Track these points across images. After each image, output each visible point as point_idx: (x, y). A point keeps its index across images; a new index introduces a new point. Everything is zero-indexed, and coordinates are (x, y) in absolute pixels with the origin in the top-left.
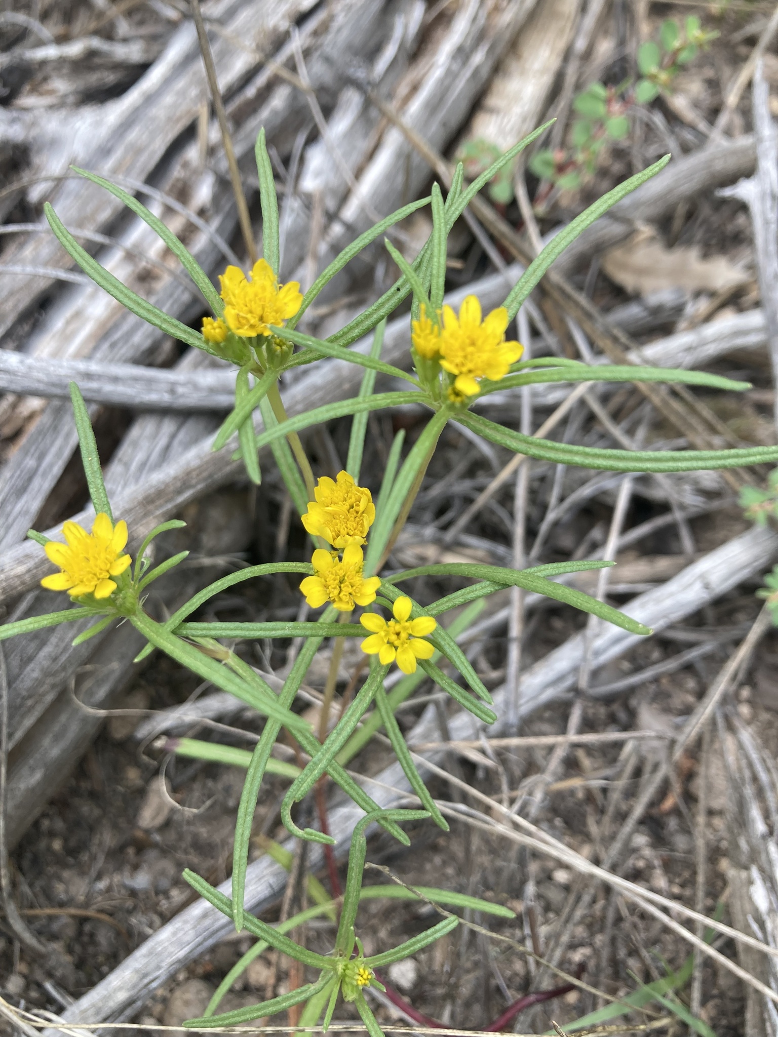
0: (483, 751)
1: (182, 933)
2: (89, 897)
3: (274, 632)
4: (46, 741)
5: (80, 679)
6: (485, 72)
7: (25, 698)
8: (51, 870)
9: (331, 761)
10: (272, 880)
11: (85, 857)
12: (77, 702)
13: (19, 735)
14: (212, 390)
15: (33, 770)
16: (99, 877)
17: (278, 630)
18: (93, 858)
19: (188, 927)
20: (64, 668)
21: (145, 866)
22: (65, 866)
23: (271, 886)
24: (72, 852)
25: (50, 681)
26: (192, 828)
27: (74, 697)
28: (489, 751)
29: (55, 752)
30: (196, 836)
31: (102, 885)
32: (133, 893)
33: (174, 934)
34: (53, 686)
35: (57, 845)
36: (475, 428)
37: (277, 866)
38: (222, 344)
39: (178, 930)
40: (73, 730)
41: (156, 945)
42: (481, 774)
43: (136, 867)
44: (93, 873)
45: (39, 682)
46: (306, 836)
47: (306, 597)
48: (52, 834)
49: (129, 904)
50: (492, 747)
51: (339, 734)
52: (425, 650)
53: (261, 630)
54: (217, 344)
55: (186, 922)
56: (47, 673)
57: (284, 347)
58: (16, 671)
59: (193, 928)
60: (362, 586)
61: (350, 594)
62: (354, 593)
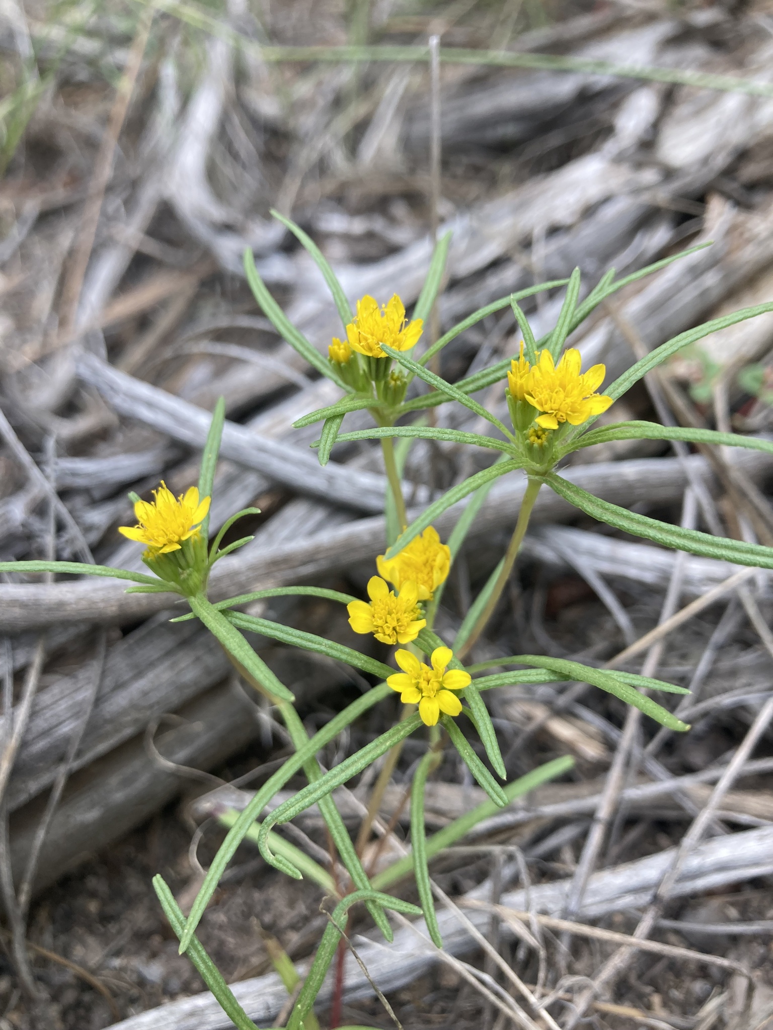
0: (528, 925)
1: (165, 1023)
2: (101, 967)
3: (310, 644)
4: (114, 780)
5: (164, 727)
6: (715, 295)
7: (106, 721)
8: (79, 931)
9: (326, 794)
10: (271, 1000)
11: (113, 928)
12: (154, 750)
13: (89, 756)
14: (367, 492)
15: (93, 806)
16: (117, 953)
17: (315, 643)
18: (120, 932)
19: (172, 1019)
20: (151, 707)
21: (164, 957)
22: (91, 931)
23: (268, 1008)
24: (105, 919)
25: (135, 715)
26: (223, 935)
27: (151, 741)
28: (535, 927)
29: (119, 796)
30: (222, 943)
31: (117, 962)
32: (142, 982)
33: (157, 1021)
34: (136, 721)
35: (93, 907)
36: (557, 488)
37: (281, 987)
38: (343, 364)
39: (163, 1018)
40: (142, 782)
41: (135, 1025)
42: (521, 954)
43: (154, 955)
44: (114, 945)
45: (124, 712)
46: (275, 862)
47: (349, 617)
48: (93, 895)
49: (135, 992)
50: (539, 922)
51: (342, 771)
52: (453, 707)
53: (298, 637)
54: (339, 363)
55: (172, 1013)
56: (134, 706)
57: (398, 383)
58: (106, 690)
59: (176, 1023)
60: (408, 625)
61: (394, 629)
62: (398, 629)
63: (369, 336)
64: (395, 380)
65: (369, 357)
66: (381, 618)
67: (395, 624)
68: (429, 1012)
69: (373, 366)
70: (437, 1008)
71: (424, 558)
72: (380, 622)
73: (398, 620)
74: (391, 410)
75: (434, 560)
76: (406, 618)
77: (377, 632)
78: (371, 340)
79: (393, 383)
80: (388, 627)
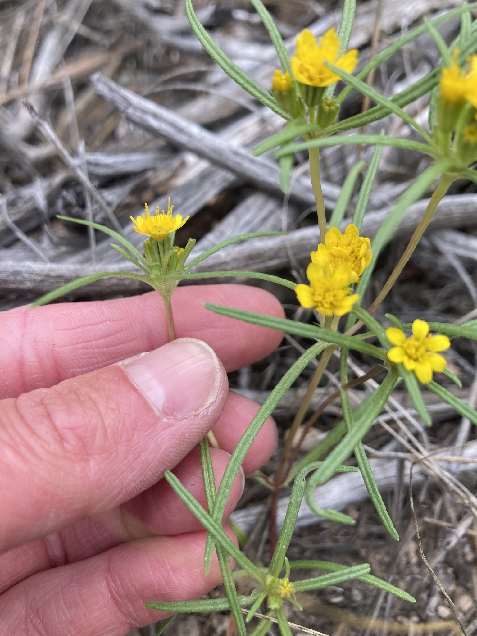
60: (343, 300)
61: (331, 304)
62: (335, 303)
63: (310, 68)
64: (329, 105)
65: (307, 86)
66: (320, 295)
67: (331, 299)
68: (337, 535)
69: (311, 94)
70: (341, 533)
71: (350, 249)
72: (319, 298)
73: (335, 296)
74: (323, 131)
75: (359, 251)
76: (341, 294)
77: (317, 306)
78: (313, 71)
79: (327, 108)
80: (327, 303)
